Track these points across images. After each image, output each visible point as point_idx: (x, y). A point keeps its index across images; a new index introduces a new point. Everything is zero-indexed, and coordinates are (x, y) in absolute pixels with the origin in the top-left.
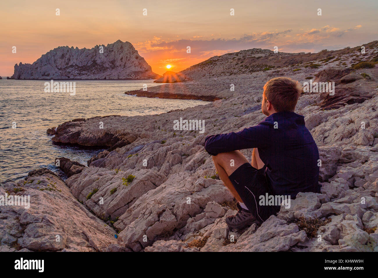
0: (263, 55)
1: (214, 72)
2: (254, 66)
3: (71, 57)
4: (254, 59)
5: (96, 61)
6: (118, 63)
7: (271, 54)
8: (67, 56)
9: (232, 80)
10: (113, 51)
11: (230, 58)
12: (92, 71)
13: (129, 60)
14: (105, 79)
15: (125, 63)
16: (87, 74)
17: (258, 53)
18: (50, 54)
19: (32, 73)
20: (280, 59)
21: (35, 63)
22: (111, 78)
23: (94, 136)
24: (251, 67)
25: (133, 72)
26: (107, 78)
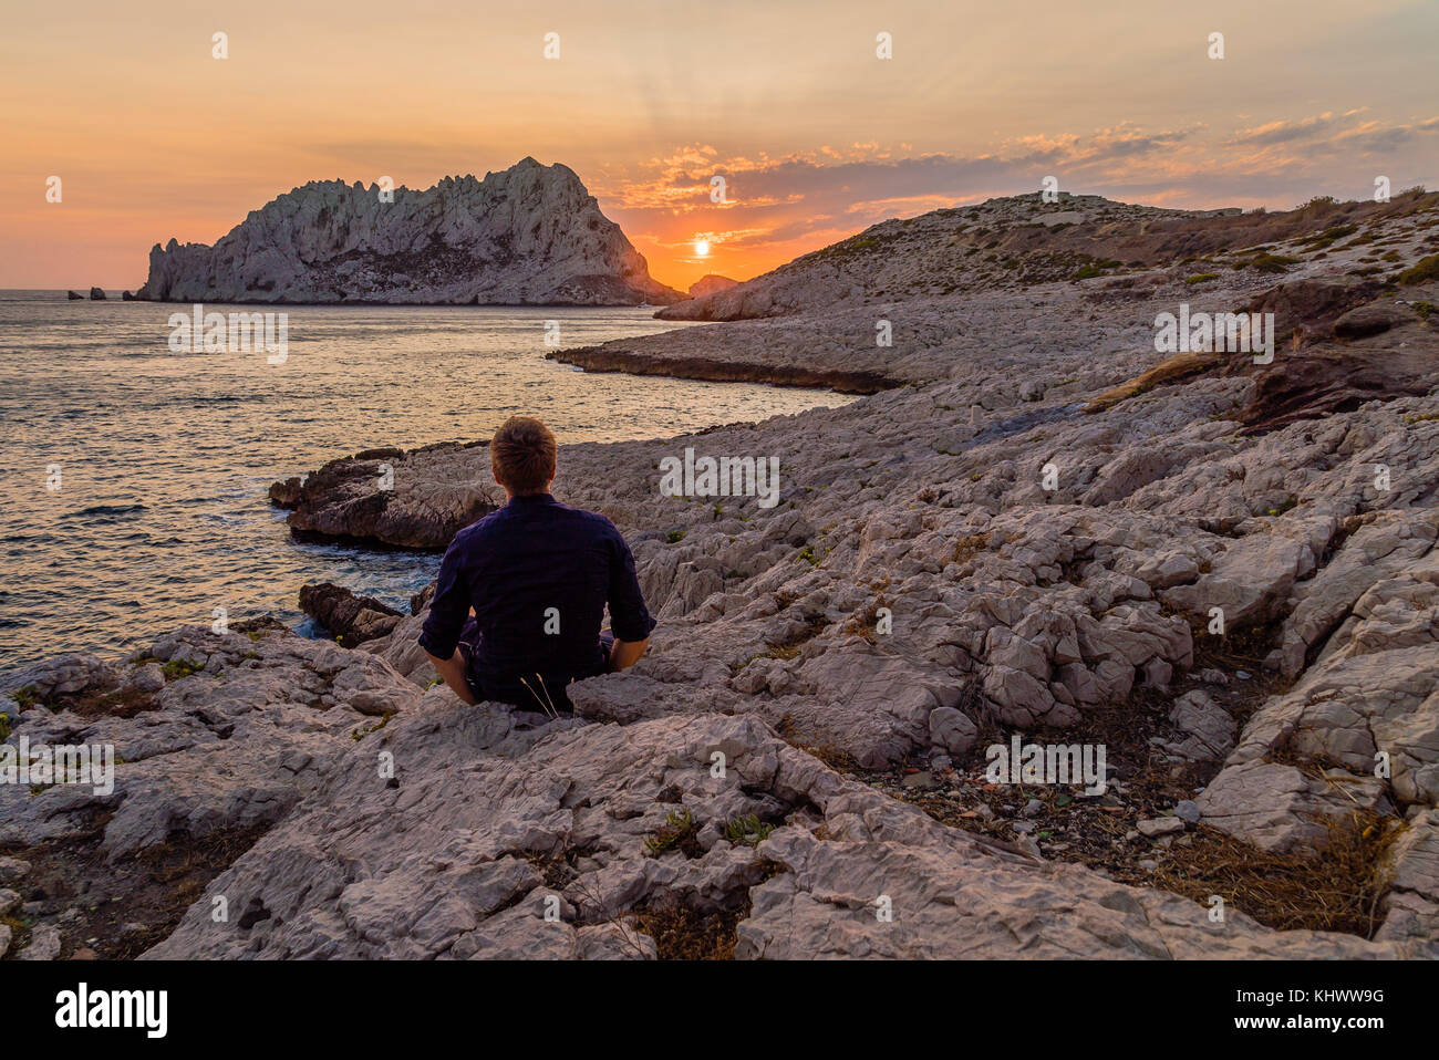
0: (1076, 218)
1: (882, 281)
2: (1038, 259)
3: (354, 222)
4: (1038, 234)
5: (443, 234)
6: (522, 245)
7: (1107, 212)
8: (340, 217)
9: (949, 315)
10: (504, 197)
11: (946, 226)
12: (426, 272)
13: (563, 233)
14: (474, 303)
15: (551, 244)
16: (408, 285)
17: (1057, 210)
18: (276, 211)
19: (214, 278)
20: (1142, 232)
21: (225, 243)
22: (494, 300)
23: (434, 511)
24: (1029, 262)
25: (578, 277)
26: (481, 301)
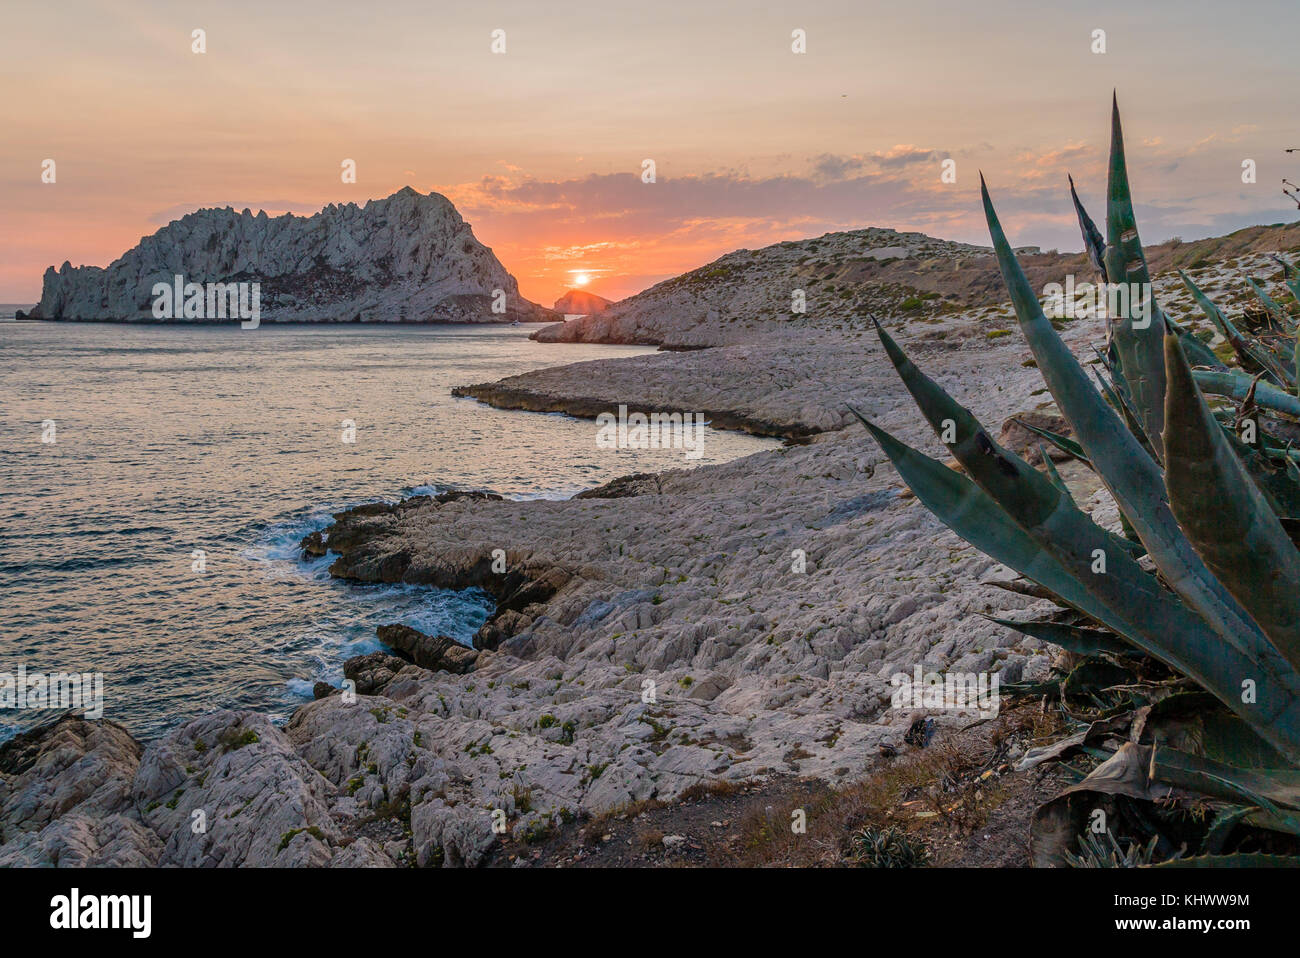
0: (901, 253)
1: (735, 307)
2: (869, 291)
3: (242, 246)
4: (869, 266)
5: (327, 257)
6: (402, 267)
7: (927, 248)
8: (229, 242)
10: (384, 223)
11: (789, 258)
12: (311, 292)
13: (439, 256)
14: (357, 321)
15: (428, 267)
16: (294, 304)
17: (885, 245)
18: (168, 236)
19: (106, 299)
20: (957, 268)
21: (118, 266)
22: (375, 318)
24: (862, 293)
25: (454, 297)
26: (363, 319)
